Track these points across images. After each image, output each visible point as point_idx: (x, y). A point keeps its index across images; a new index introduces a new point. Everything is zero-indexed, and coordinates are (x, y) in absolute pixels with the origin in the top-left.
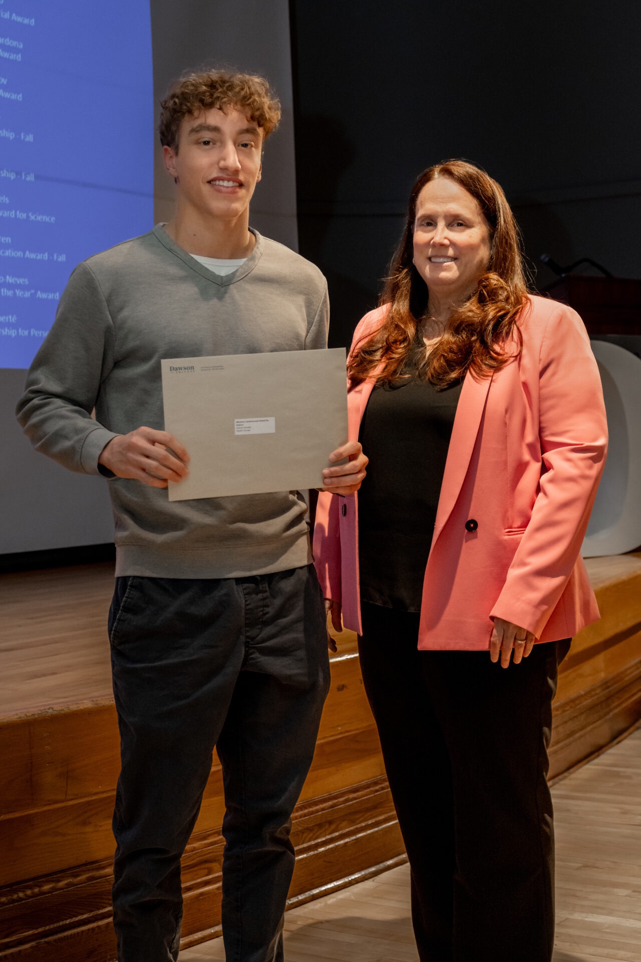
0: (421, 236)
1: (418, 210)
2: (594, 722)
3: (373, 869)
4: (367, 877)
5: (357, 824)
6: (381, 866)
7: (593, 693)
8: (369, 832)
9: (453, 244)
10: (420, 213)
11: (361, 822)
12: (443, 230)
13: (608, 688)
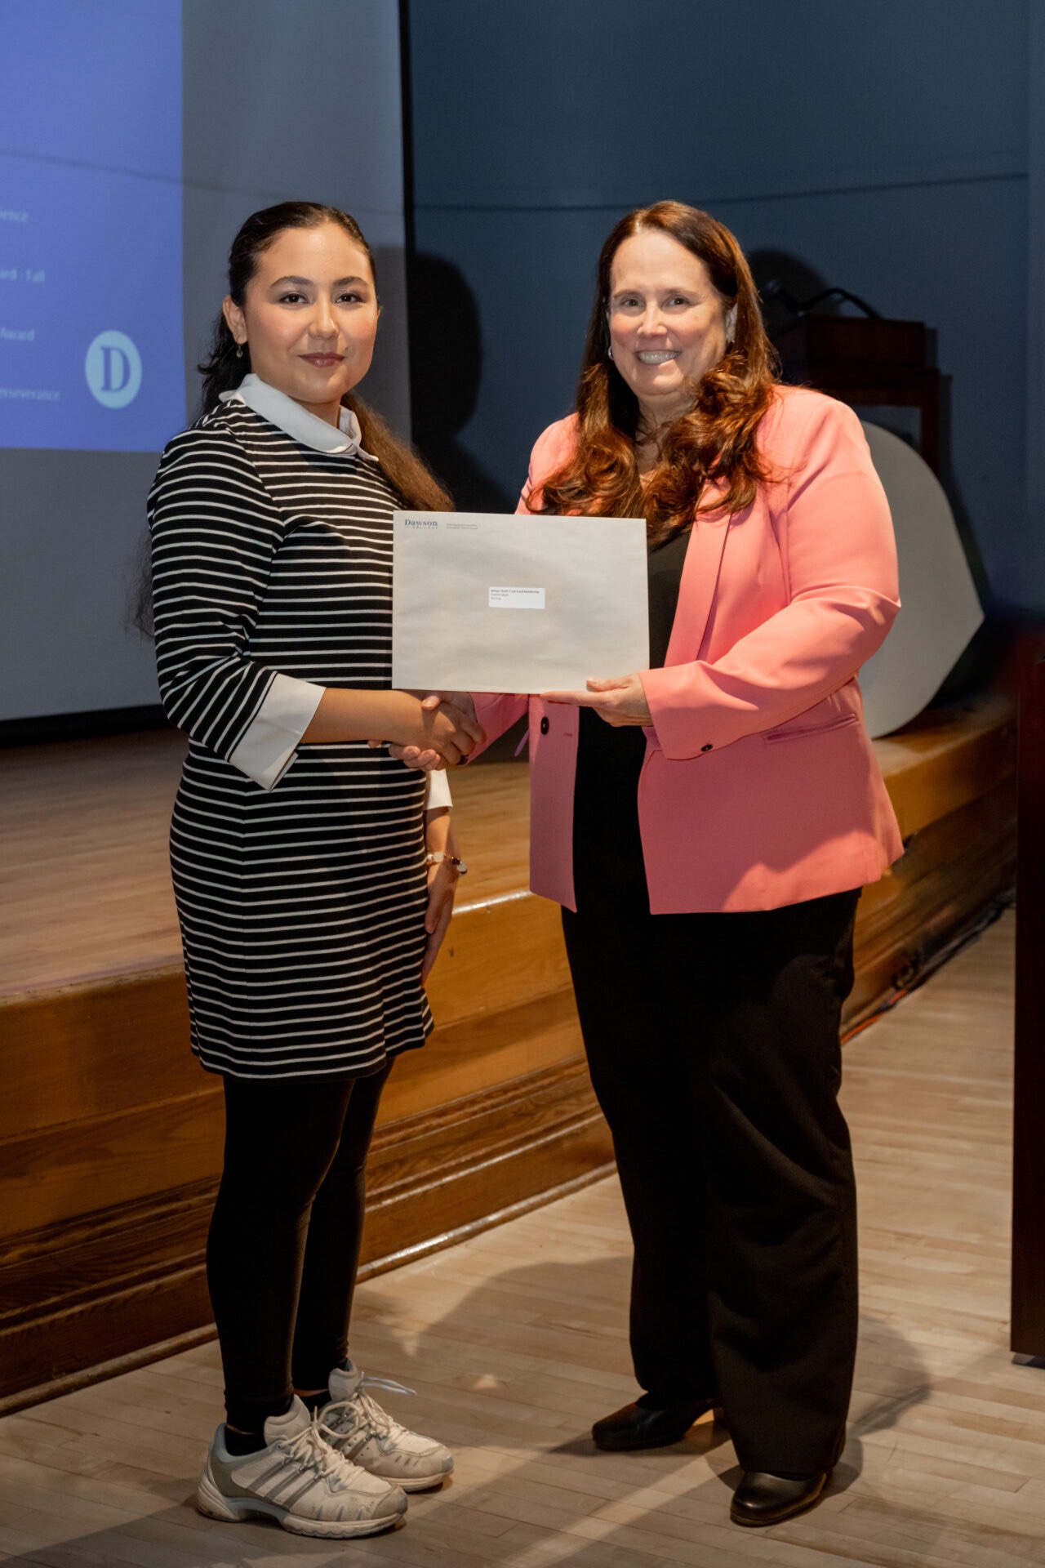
0: (621, 321)
1: (615, 282)
3: (467, 1228)
4: (457, 1240)
5: (444, 1163)
6: (480, 1223)
8: (462, 1174)
9: (671, 332)
10: (620, 286)
11: (450, 1159)
12: (656, 314)
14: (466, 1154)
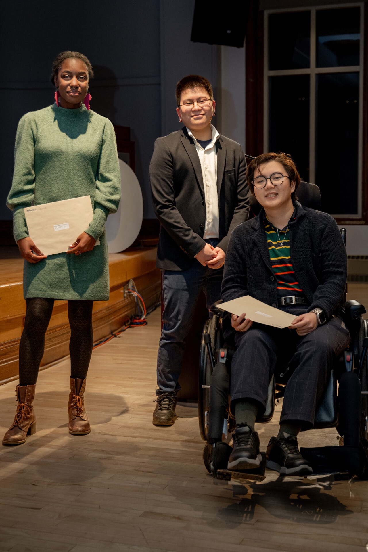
2: (103, 325)
6: (8, 380)
7: (102, 312)
13: (109, 310)
14: (4, 359)
